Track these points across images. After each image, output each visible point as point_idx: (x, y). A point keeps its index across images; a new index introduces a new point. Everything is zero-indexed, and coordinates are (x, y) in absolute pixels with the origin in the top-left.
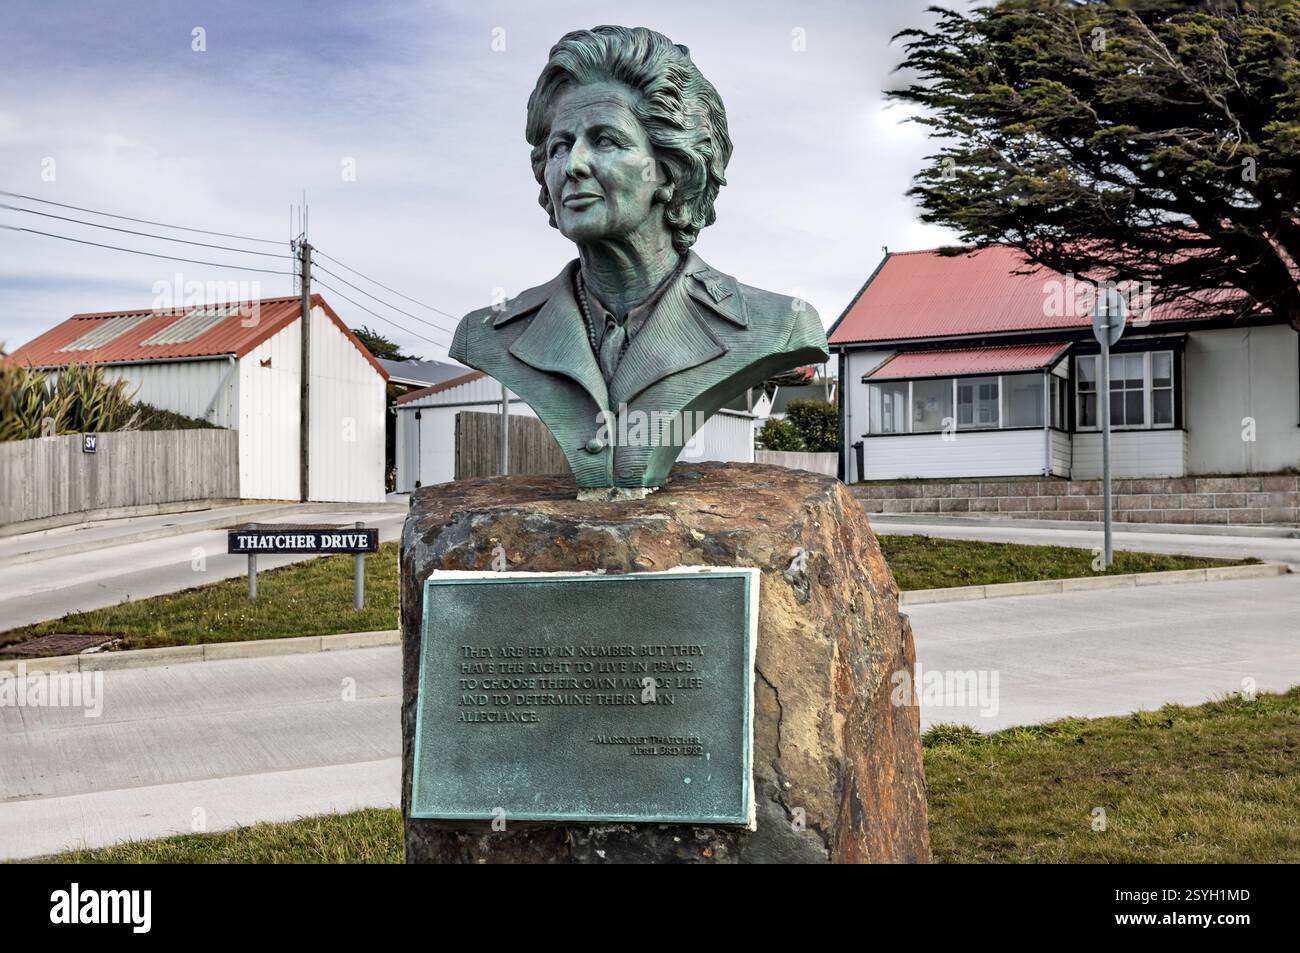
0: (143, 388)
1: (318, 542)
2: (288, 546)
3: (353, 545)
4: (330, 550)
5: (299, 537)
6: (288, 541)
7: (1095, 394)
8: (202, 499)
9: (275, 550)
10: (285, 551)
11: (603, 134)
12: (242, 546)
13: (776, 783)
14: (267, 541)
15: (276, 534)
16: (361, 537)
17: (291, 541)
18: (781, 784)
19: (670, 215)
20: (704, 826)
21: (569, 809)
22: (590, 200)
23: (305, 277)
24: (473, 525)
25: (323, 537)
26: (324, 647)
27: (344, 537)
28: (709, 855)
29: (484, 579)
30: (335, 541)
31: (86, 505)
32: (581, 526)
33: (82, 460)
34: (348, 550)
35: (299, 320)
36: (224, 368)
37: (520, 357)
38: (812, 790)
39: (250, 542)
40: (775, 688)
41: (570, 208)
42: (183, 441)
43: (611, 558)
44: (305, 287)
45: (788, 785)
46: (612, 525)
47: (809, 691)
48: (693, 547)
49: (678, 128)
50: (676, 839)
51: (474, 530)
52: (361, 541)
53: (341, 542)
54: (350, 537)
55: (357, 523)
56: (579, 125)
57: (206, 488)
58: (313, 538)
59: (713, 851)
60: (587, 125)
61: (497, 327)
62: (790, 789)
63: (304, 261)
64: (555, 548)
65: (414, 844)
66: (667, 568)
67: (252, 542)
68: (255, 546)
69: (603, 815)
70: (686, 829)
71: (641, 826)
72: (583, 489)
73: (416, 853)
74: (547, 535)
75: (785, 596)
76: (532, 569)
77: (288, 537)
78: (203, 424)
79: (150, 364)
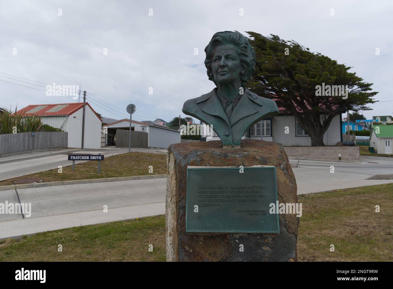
0: (45, 122)
1: (90, 158)
2: (82, 159)
3: (98, 159)
4: (93, 160)
5: (85, 157)
6: (82, 158)
7: (254, 129)
8: (59, 148)
9: (79, 160)
10: (82, 160)
11: (229, 57)
12: (71, 159)
13: (284, 222)
14: (78, 158)
15: (80, 156)
16: (100, 157)
17: (83, 158)
18: (286, 222)
19: (242, 78)
20: (265, 234)
21: (230, 229)
22: (226, 73)
23: (84, 98)
24: (198, 154)
25: (91, 157)
26: (91, 182)
27: (96, 157)
28: (267, 241)
29: (203, 168)
30: (94, 158)
31: (31, 148)
32: (229, 155)
33: (31, 138)
34: (97, 160)
35: (83, 108)
36: (65, 118)
37: (204, 111)
38: (293, 224)
39: (73, 158)
40: (282, 197)
41: (220, 74)
42: (54, 134)
43: (238, 163)
44: (85, 101)
45: (287, 222)
46: (238, 154)
47: (290, 198)
48: (257, 160)
49: (247, 56)
50: (258, 237)
51: (198, 156)
52: (100, 158)
53: (95, 158)
54: (97, 157)
55: (99, 154)
56: (223, 54)
57: (60, 145)
58: (89, 157)
59: (268, 240)
60: (225, 54)
61: (197, 104)
62: (288, 223)
63: (84, 95)
64: (222, 160)
65: (181, 238)
66: (252, 166)
67: (74, 158)
68: (75, 159)
69: (239, 231)
70: (261, 235)
71: (249, 234)
72: (224, 145)
73: (181, 240)
74: (219, 157)
75: (281, 173)
76: (216, 166)
77: (82, 157)
78: (60, 130)
79: (47, 117)
